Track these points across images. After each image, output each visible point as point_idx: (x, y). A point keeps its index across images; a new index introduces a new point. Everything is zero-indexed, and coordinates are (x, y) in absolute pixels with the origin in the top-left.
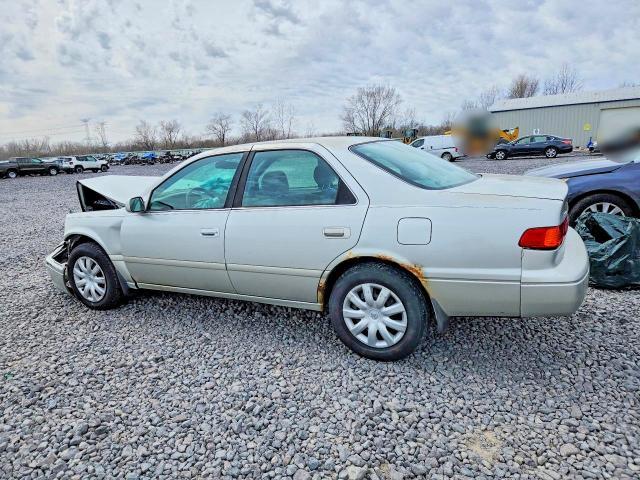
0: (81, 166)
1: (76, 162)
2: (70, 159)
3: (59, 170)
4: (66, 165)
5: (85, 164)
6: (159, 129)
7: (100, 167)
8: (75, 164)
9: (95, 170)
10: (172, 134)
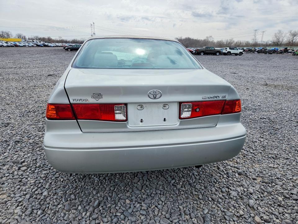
0: (230, 52)
1: (228, 50)
2: (227, 48)
3: (221, 53)
4: (224, 51)
5: (232, 51)
6: (288, 35)
7: (239, 53)
8: (227, 51)
9: (236, 54)
10: (295, 38)
